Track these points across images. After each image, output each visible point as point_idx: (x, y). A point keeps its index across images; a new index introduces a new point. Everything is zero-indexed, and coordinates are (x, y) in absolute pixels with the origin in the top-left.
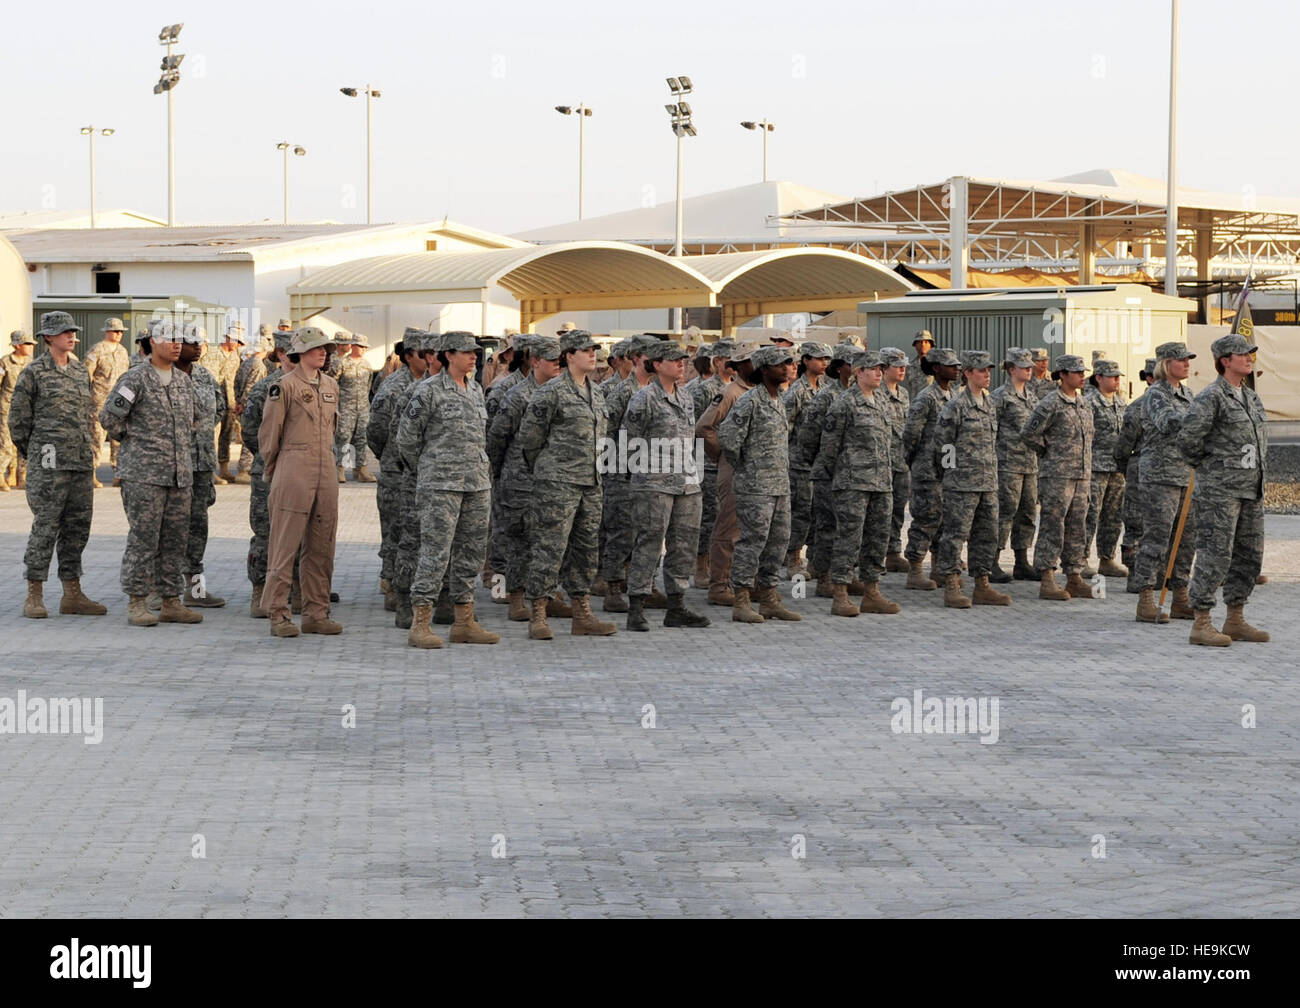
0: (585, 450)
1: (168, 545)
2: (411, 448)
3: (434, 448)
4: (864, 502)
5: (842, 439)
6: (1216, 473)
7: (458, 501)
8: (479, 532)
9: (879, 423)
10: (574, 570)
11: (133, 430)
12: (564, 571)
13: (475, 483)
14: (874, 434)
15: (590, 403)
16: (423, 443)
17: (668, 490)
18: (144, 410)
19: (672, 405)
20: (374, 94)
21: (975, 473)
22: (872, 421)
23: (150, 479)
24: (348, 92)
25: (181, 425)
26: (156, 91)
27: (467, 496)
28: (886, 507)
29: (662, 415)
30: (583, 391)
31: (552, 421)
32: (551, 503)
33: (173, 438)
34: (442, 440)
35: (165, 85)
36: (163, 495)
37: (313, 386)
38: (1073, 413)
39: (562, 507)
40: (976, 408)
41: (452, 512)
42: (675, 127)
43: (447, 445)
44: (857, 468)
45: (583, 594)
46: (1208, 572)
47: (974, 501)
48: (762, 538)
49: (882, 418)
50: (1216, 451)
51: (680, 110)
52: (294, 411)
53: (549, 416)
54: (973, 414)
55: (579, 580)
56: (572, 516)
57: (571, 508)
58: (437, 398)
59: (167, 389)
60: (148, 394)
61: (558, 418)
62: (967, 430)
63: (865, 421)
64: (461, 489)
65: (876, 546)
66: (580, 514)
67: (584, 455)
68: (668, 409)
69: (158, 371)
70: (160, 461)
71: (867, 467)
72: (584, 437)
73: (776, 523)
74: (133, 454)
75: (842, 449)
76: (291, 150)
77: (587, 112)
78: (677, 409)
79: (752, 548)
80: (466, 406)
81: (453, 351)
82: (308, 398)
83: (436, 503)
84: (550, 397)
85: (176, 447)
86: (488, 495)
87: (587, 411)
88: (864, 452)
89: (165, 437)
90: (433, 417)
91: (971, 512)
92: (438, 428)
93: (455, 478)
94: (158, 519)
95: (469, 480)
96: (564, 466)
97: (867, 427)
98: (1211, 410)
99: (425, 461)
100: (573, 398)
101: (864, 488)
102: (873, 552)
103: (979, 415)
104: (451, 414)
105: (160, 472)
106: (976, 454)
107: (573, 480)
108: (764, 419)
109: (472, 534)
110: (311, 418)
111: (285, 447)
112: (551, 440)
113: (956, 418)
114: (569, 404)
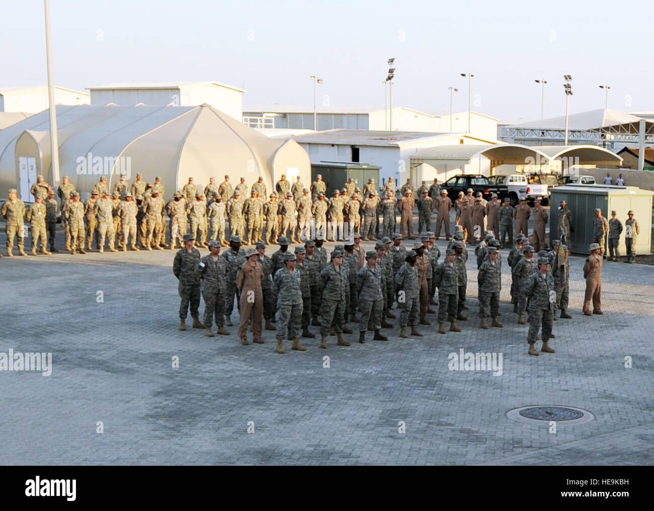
0: (337, 289)
1: (219, 310)
2: (275, 291)
3: (282, 291)
4: (447, 298)
5: (441, 277)
6: (535, 301)
7: (290, 308)
8: (299, 316)
9: (454, 273)
10: (337, 326)
11: (205, 276)
12: (333, 325)
13: (295, 302)
14: (451, 276)
15: (340, 274)
16: (279, 290)
17: (370, 299)
18: (208, 270)
19: (373, 273)
20: (472, 76)
21: (491, 286)
22: (451, 272)
23: (210, 291)
24: (463, 75)
25: (220, 274)
26: (387, 80)
27: (293, 306)
28: (456, 299)
29: (369, 276)
30: (338, 270)
31: (327, 280)
32: (327, 306)
33: (218, 279)
34: (284, 288)
35: (389, 78)
36: (215, 296)
37: (253, 267)
38: (529, 265)
39: (330, 307)
40: (492, 266)
41: (288, 311)
42: (566, 92)
43: (286, 291)
44: (445, 287)
45: (340, 333)
46: (532, 332)
47: (490, 295)
48: (408, 311)
49: (455, 271)
50: (535, 294)
51: (568, 86)
52: (247, 275)
53: (326, 278)
54: (491, 268)
55: (339, 328)
56: (334, 309)
57: (334, 307)
58: (282, 276)
59: (216, 263)
60: (209, 264)
61: (329, 279)
62: (489, 273)
63: (449, 272)
64: (290, 304)
65: (453, 311)
66: (337, 308)
67: (337, 291)
68: (371, 274)
69: (213, 257)
70: (213, 285)
71: (448, 287)
72: (338, 285)
73: (414, 305)
74: (205, 283)
75: (441, 280)
76: (453, 90)
77: (545, 82)
78: (374, 274)
79: (405, 314)
80: (292, 278)
81: (287, 261)
82: (251, 271)
83: (283, 308)
84: (326, 272)
85: (219, 281)
86: (302, 305)
87: (338, 277)
88: (447, 282)
89: (214, 278)
90: (281, 281)
91: (489, 298)
92: (283, 285)
93: (289, 300)
94: (214, 303)
95: (293, 301)
96: (331, 294)
97: (449, 274)
98: (533, 282)
99: (279, 295)
100: (333, 273)
101: (447, 293)
102: (452, 313)
103: (493, 268)
104: (286, 281)
105: (214, 289)
106: (491, 281)
107: (334, 299)
108: (409, 274)
109: (296, 317)
110: (252, 277)
111: (244, 286)
112: (327, 286)
113: (485, 269)
114: (332, 275)
